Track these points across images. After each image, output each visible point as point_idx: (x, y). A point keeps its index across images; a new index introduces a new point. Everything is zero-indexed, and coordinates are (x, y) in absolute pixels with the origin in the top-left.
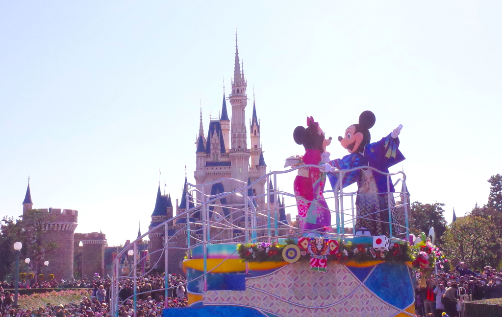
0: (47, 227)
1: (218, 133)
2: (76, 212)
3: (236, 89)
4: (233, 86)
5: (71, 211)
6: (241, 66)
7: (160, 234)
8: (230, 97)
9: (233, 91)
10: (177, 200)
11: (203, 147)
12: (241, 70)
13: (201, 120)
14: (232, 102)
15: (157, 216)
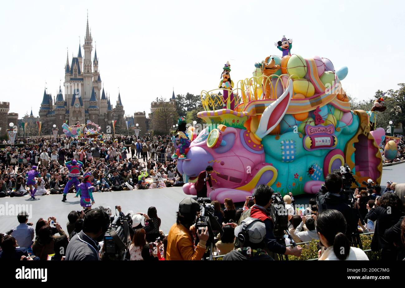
1: (77, 64)
3: (87, 42)
4: (85, 40)
6: (90, 30)
7: (46, 113)
8: (83, 46)
9: (86, 43)
10: (54, 97)
11: (69, 70)
12: (90, 32)
13: (68, 56)
14: (85, 48)
15: (44, 105)
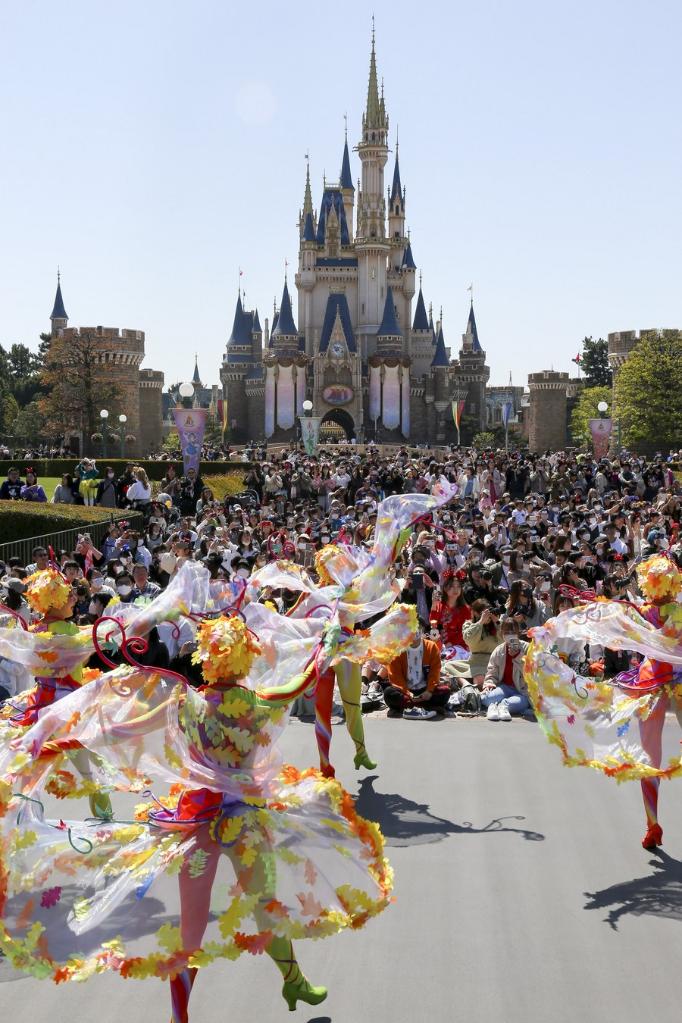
0: (103, 359)
1: (337, 210)
2: (143, 334)
3: (370, 132)
4: (366, 127)
5: (134, 332)
6: (379, 90)
7: (241, 374)
8: (359, 148)
9: (366, 137)
10: (267, 320)
11: (312, 233)
12: (380, 97)
13: (308, 180)
14: (362, 156)
15: (237, 346)
